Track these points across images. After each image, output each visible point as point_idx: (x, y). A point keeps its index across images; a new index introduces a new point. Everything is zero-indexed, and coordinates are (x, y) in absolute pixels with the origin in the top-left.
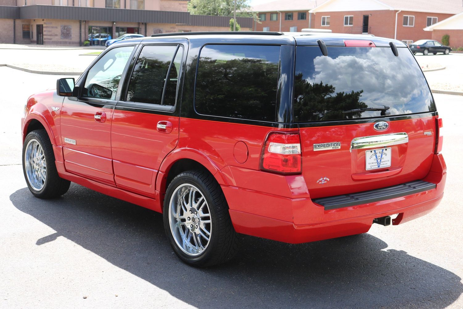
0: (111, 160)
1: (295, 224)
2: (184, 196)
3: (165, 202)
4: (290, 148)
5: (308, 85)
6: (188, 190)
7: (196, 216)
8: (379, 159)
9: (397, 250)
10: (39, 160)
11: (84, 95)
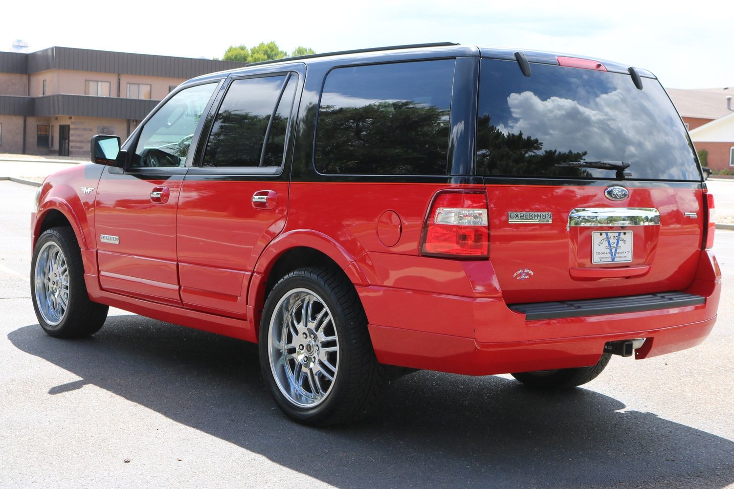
0: (176, 263)
1: (476, 341)
2: (294, 311)
3: (262, 322)
4: (470, 215)
5: (499, 134)
6: (301, 301)
7: (314, 343)
8: (614, 247)
9: (641, 411)
10: (58, 275)
11: (134, 165)
